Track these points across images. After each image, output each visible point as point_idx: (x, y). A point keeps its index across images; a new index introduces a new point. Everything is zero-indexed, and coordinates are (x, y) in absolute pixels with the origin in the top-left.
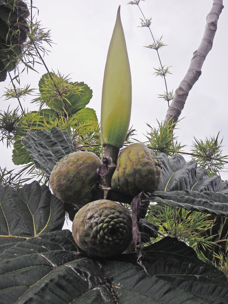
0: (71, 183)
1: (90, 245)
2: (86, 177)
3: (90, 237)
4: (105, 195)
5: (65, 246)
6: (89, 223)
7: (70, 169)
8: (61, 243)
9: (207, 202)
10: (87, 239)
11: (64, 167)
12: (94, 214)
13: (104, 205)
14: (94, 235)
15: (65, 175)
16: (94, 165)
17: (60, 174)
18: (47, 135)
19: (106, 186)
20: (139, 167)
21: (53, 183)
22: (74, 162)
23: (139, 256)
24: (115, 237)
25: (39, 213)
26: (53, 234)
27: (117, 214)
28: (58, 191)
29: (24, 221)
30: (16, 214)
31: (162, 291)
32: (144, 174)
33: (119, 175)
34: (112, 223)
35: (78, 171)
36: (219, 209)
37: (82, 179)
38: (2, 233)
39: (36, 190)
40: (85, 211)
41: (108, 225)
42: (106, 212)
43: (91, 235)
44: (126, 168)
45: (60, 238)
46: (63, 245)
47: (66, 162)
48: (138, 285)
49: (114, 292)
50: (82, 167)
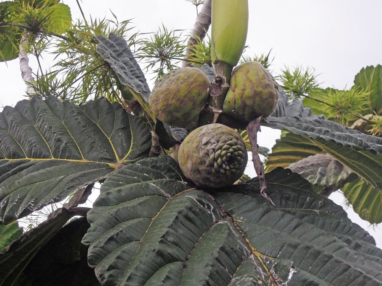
0: (181, 103)
1: (204, 175)
2: (197, 97)
3: (206, 165)
4: (215, 118)
5: (168, 174)
6: (205, 149)
7: (181, 87)
8: (164, 171)
9: (328, 131)
10: (201, 168)
11: (172, 85)
12: (210, 140)
13: (220, 130)
14: (210, 163)
15: (175, 93)
16: (205, 84)
17: (168, 92)
18: (110, 43)
19: (217, 108)
20: (260, 89)
21: (157, 102)
22: (184, 80)
23: (263, 187)
24: (232, 167)
25: (118, 135)
26: (153, 160)
27: (234, 140)
28: (164, 111)
29: (100, 144)
30: (87, 135)
31: (291, 226)
32: (264, 97)
33: (235, 96)
34: (231, 150)
35: (189, 90)
36: (342, 139)
37: (194, 99)
38: (73, 157)
39: (108, 107)
40: (199, 135)
41: (227, 153)
42: (224, 137)
43: (207, 163)
44: (246, 89)
45: (162, 165)
46: (166, 174)
47: (175, 79)
48: (263, 218)
49: (238, 226)
50: (194, 85)
